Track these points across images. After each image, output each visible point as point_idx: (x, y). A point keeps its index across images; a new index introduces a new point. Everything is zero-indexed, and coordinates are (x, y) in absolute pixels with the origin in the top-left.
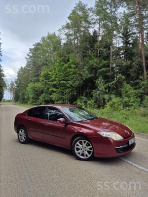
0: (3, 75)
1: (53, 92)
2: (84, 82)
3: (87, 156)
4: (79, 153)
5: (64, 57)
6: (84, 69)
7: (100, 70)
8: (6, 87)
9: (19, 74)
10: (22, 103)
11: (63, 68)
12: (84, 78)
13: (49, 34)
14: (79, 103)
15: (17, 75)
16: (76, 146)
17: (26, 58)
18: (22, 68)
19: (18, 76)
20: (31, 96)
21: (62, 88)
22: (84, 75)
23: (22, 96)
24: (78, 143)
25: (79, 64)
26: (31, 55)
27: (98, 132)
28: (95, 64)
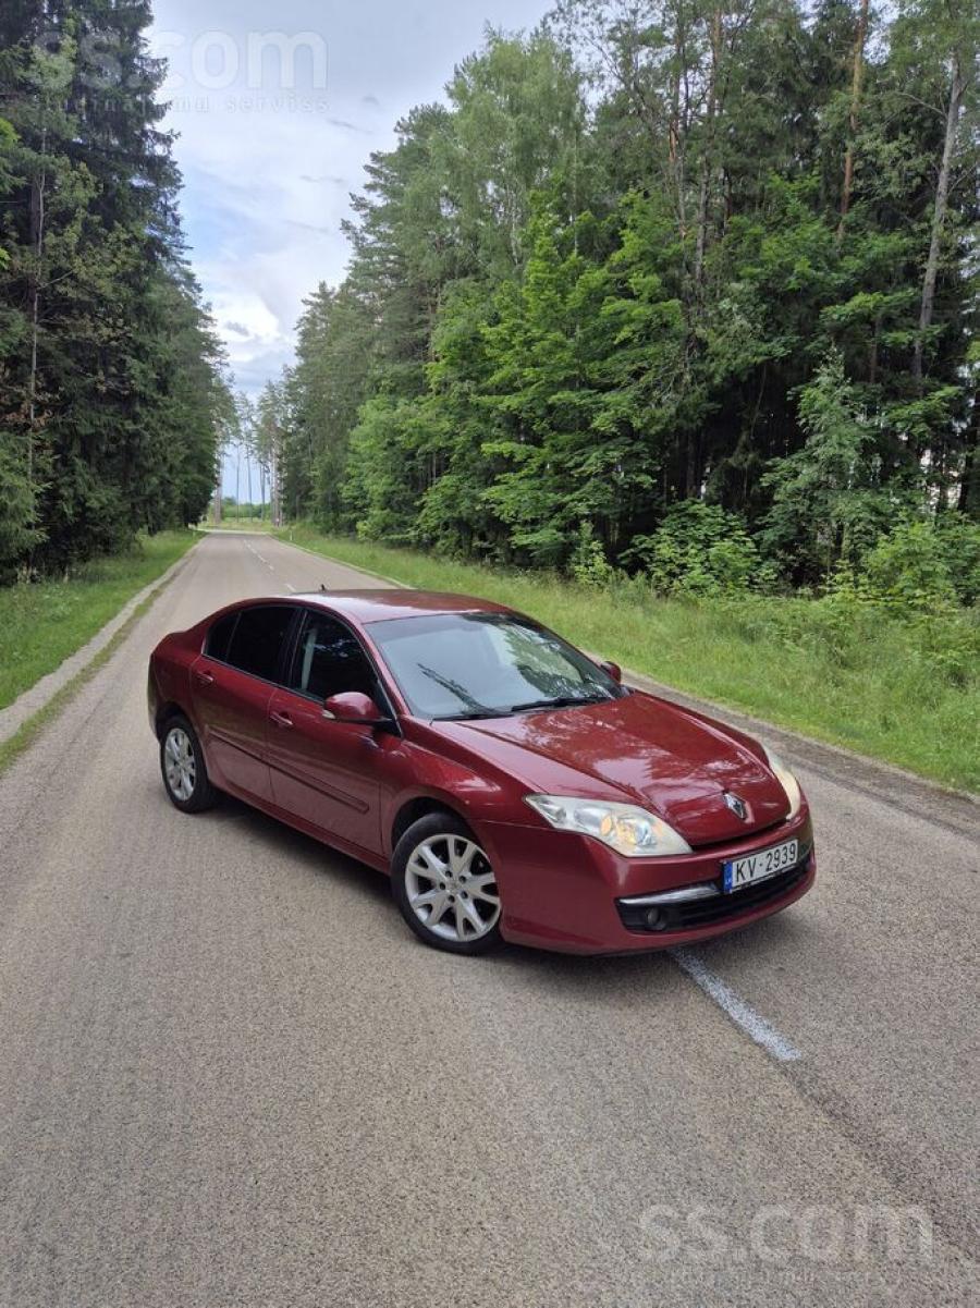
0: (211, 346)
1: (509, 463)
2: (713, 395)
3: (469, 926)
4: (429, 908)
5: (587, 214)
6: (725, 304)
7: (836, 313)
8: (236, 421)
9: (305, 335)
10: (325, 531)
11: (576, 296)
12: (718, 370)
13: (494, 38)
14: (666, 550)
15: (294, 340)
16: (412, 867)
17: (346, 226)
18: (324, 294)
19: (302, 352)
20: (377, 486)
21: (564, 438)
22: (716, 344)
23: (325, 485)
24: (424, 849)
25: (689, 267)
26: (377, 200)
27: (530, 800)
28: (802, 265)
